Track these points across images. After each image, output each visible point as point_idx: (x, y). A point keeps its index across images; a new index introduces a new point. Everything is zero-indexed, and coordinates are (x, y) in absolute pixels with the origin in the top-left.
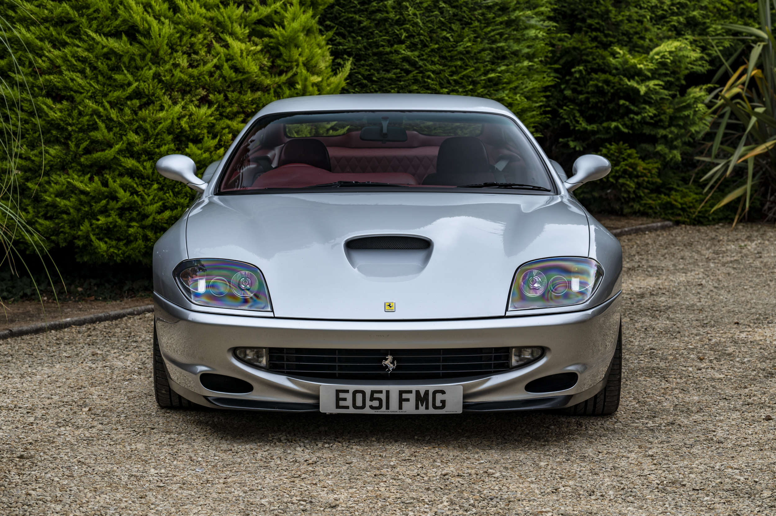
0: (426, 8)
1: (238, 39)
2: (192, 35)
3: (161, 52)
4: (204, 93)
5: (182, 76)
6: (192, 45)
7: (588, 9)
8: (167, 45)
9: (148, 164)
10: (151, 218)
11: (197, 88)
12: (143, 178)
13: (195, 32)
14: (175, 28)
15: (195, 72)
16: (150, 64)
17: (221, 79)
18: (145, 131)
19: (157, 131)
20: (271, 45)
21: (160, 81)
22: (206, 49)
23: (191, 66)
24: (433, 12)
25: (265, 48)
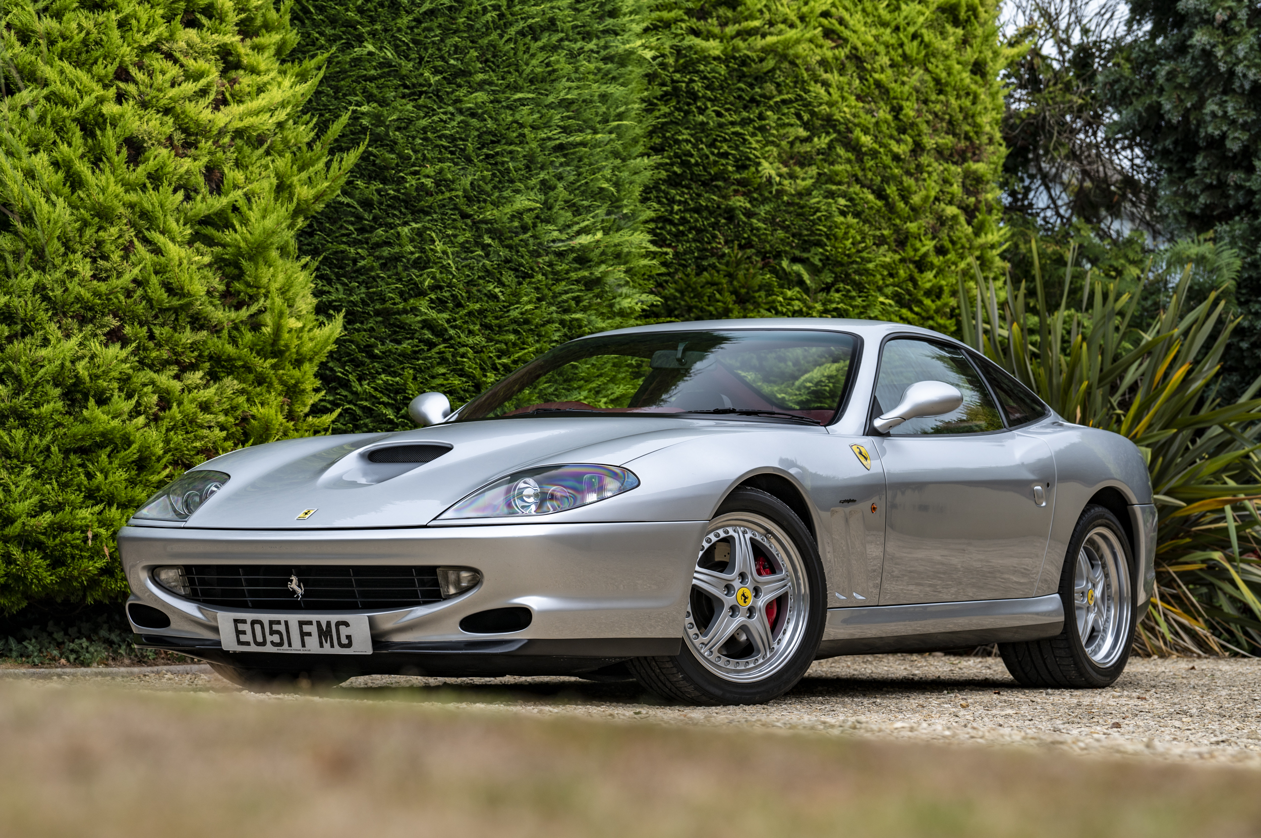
0: (462, 245)
1: (173, 240)
2: (100, 228)
3: (49, 250)
4: (115, 323)
5: (83, 291)
6: (99, 244)
7: (696, 307)
8: (59, 238)
9: (19, 433)
10: (18, 524)
11: (103, 315)
12: (10, 458)
13: (105, 225)
14: (72, 214)
15: (103, 287)
16: (30, 268)
17: (144, 303)
18: (17, 378)
19: (35, 379)
20: (227, 257)
21: (45, 298)
22: (122, 253)
23: (94, 277)
24: (472, 252)
25: (216, 263)
